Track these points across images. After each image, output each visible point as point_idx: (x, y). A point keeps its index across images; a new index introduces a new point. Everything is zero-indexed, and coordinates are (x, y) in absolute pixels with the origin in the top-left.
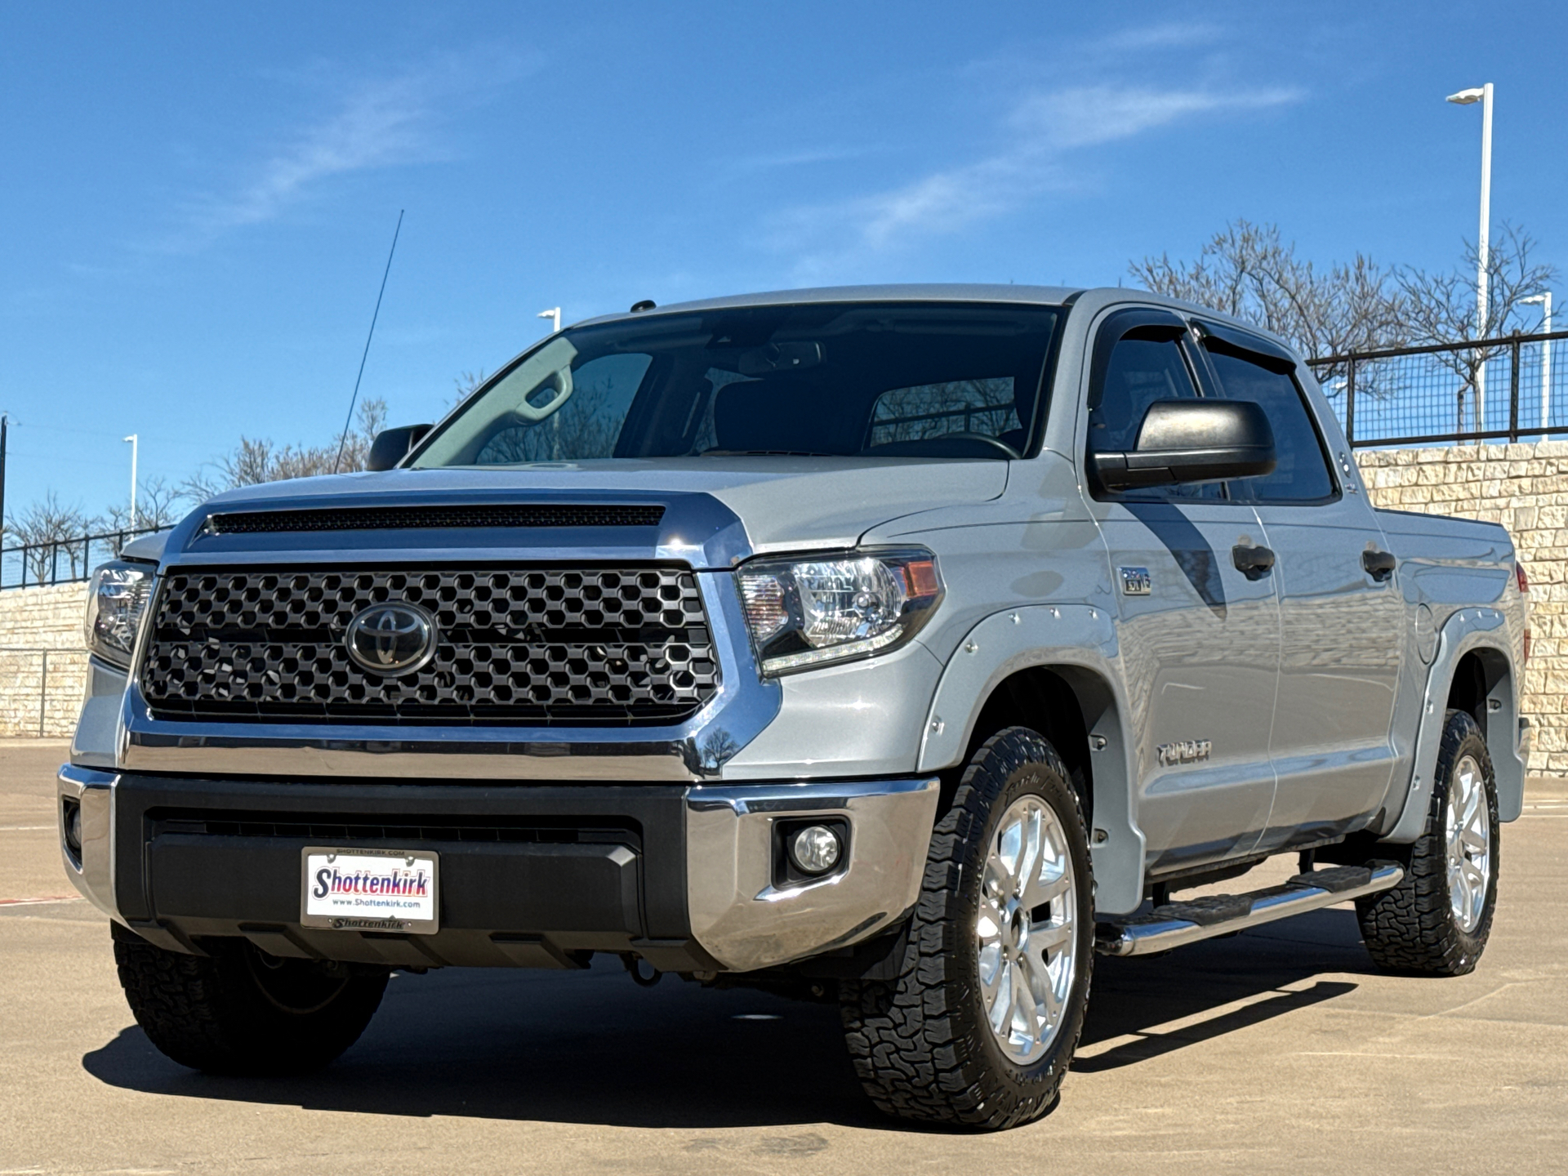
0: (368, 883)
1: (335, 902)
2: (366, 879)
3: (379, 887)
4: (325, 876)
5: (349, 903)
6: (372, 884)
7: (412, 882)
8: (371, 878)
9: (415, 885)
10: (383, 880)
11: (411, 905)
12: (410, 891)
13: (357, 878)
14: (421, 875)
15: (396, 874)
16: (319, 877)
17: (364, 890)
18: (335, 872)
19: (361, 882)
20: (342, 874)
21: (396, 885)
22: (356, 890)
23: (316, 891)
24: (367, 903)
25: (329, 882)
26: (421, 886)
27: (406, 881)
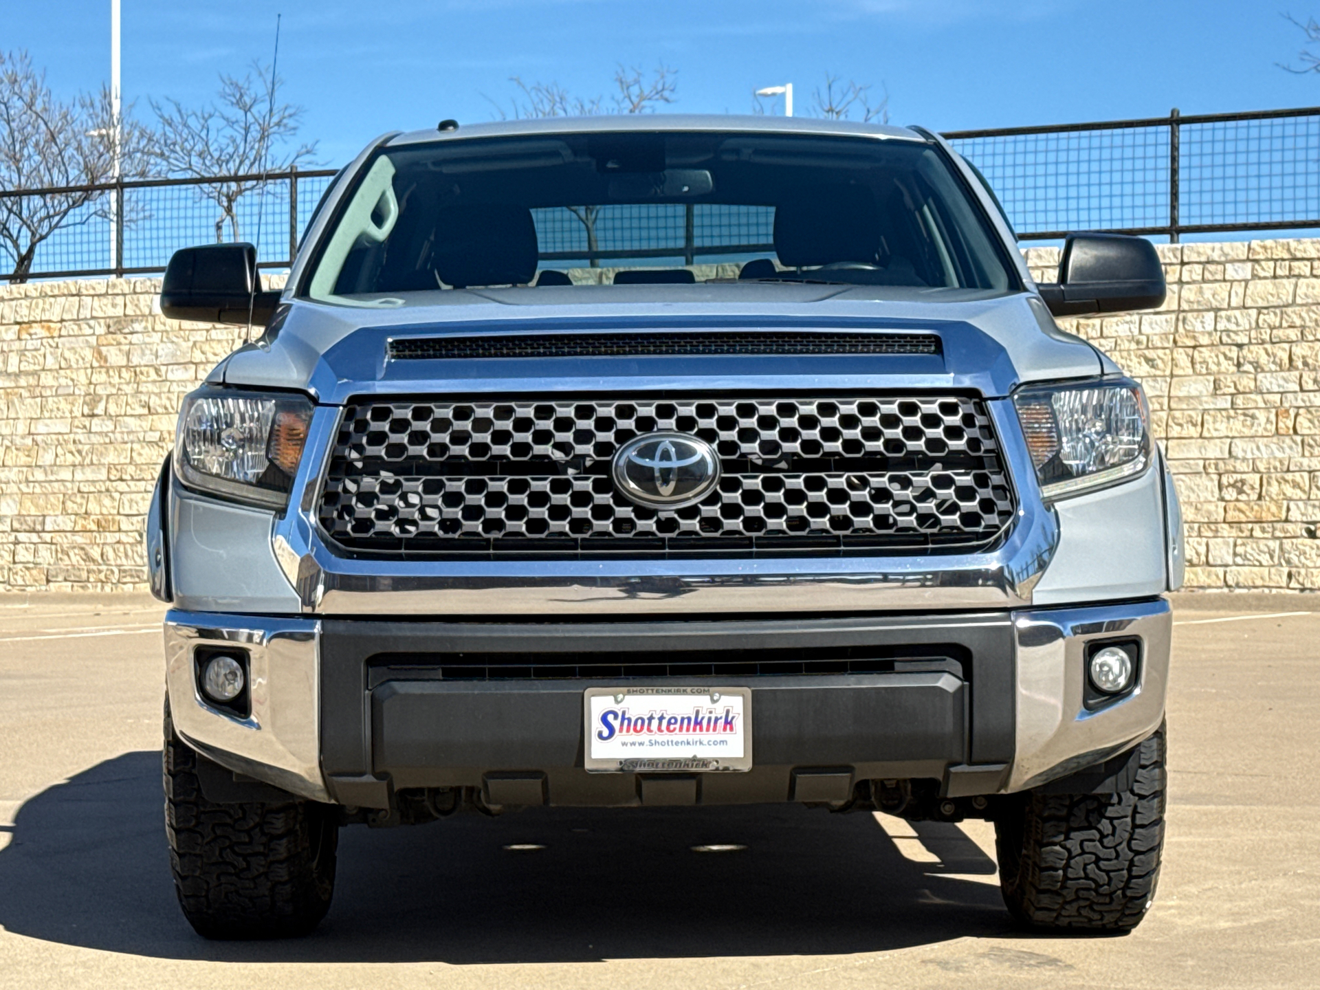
0: (665, 723)
1: (624, 744)
2: (661, 719)
3: (678, 726)
4: (610, 718)
5: (641, 744)
6: (669, 723)
7: (717, 720)
8: (668, 718)
9: (721, 723)
10: (683, 719)
11: (715, 743)
12: (715, 730)
13: (651, 718)
14: (728, 712)
15: (697, 712)
16: (604, 719)
17: (660, 729)
18: (624, 713)
19: (655, 723)
20: (633, 714)
21: (698, 723)
22: (649, 730)
23: (600, 735)
24: (663, 744)
25: (616, 724)
26: (728, 723)
27: (709, 719)
